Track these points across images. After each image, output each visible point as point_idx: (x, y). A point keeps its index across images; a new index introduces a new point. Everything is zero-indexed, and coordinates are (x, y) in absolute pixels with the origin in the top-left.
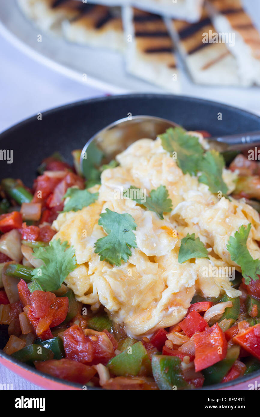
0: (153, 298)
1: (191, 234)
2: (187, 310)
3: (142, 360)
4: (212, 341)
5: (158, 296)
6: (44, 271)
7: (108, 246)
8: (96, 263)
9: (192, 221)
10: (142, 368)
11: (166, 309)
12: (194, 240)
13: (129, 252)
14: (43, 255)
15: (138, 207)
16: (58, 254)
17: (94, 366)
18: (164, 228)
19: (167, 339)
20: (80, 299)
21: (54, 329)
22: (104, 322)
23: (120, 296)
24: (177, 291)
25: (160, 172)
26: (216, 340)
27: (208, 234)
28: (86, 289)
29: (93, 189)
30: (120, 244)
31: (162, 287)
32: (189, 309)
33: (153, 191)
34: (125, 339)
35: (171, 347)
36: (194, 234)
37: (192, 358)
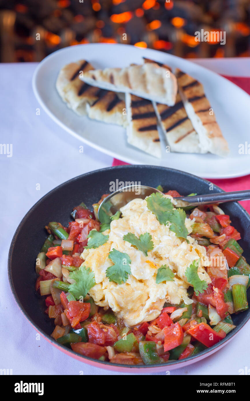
0: (141, 304)
1: (164, 265)
2: (161, 311)
3: (133, 344)
4: (175, 333)
5: (144, 303)
6: (76, 286)
7: (114, 272)
8: (107, 283)
9: (165, 256)
10: (134, 348)
11: (148, 311)
12: (166, 269)
13: (127, 277)
14: (75, 276)
15: (132, 247)
16: (85, 276)
17: (105, 347)
18: (148, 262)
19: (149, 330)
20: (97, 304)
21: (82, 323)
22: (112, 317)
23: (121, 304)
24: (155, 301)
25: (146, 223)
26: (177, 332)
27: (174, 265)
28: (101, 298)
29: (105, 233)
30: (121, 271)
31: (146, 297)
32: (162, 311)
33: (142, 235)
34: (124, 328)
35: (151, 335)
36: (166, 265)
37: (163, 343)
